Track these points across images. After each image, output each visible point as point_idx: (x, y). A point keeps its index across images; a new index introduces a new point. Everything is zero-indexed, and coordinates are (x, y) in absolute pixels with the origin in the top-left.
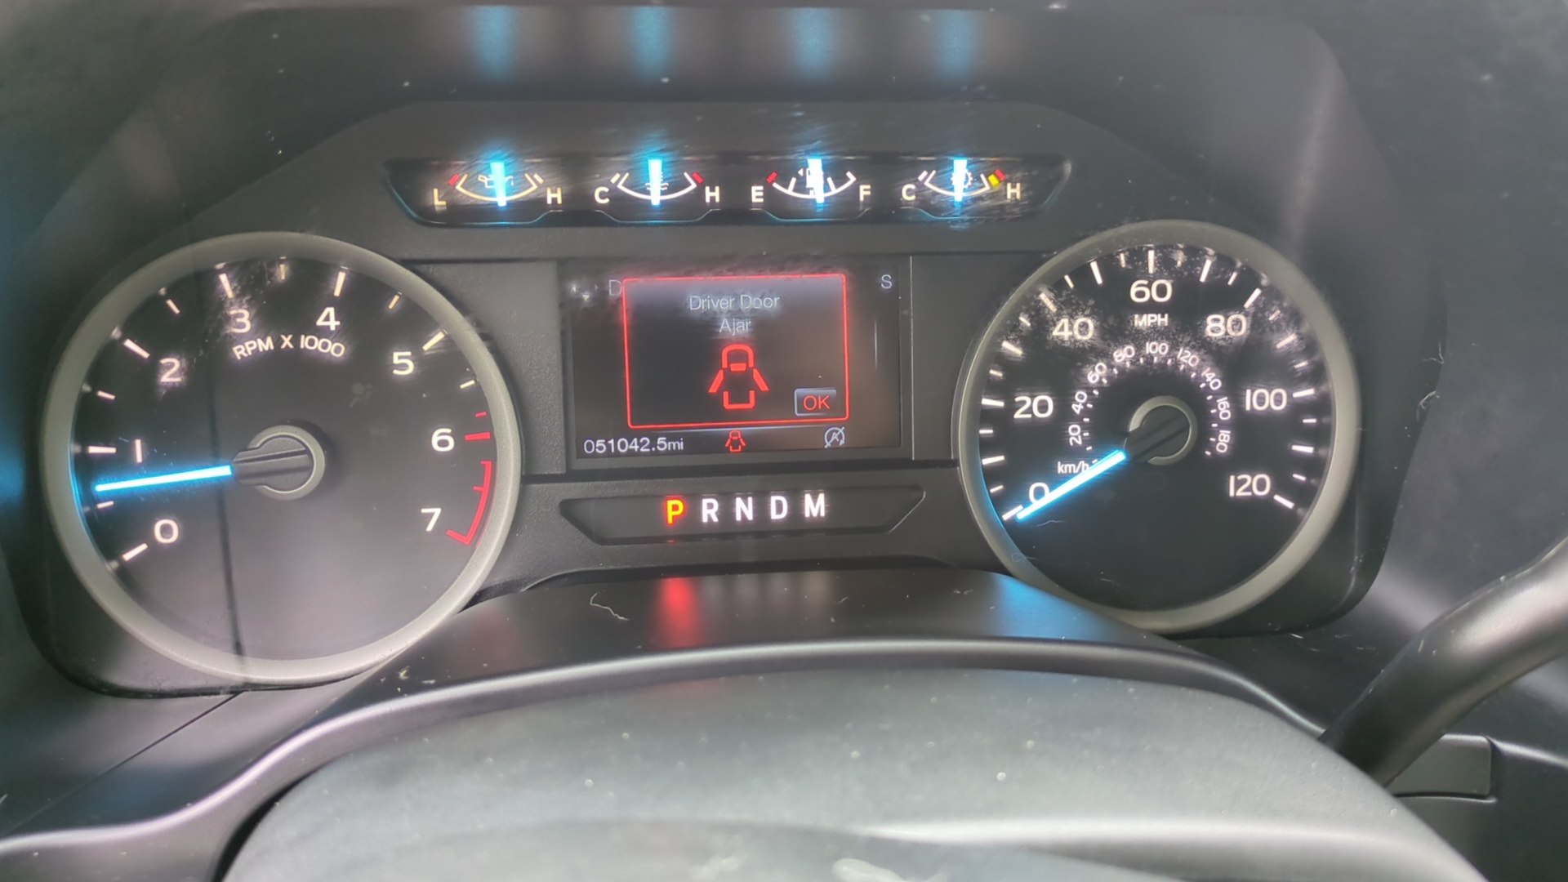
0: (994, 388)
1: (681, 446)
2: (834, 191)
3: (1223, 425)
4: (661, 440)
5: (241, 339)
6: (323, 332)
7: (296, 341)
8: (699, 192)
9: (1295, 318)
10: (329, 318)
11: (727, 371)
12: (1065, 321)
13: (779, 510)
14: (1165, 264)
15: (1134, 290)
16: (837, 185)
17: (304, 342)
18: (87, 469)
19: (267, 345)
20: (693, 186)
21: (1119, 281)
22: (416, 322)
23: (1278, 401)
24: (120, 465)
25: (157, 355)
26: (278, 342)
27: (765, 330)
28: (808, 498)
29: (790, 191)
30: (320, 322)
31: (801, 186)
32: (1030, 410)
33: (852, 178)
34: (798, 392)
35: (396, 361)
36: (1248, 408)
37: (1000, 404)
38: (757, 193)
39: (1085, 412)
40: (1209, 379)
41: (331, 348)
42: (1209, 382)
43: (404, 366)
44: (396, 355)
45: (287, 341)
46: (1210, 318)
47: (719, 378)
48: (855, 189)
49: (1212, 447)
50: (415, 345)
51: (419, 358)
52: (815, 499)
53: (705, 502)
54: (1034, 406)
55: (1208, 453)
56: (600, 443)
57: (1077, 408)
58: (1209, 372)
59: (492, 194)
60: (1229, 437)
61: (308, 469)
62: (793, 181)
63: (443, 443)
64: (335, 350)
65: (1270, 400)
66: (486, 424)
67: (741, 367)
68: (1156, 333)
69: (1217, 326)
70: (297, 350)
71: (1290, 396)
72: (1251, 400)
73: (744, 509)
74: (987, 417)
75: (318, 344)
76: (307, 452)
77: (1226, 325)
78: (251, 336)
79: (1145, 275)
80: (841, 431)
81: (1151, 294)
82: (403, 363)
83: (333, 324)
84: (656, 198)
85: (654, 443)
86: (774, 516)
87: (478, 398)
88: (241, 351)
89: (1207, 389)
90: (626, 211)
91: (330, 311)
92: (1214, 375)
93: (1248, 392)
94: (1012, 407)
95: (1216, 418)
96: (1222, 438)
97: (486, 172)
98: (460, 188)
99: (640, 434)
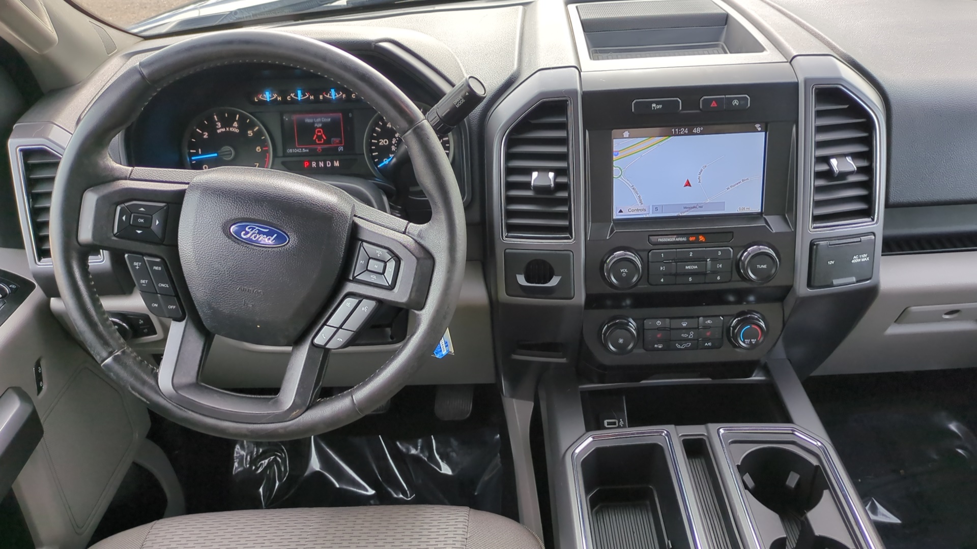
0: (375, 138)
1: (308, 151)
2: (337, 96)
4: (303, 149)
5: (219, 129)
6: (234, 127)
7: (229, 129)
8: (309, 97)
10: (235, 124)
11: (317, 135)
13: (329, 164)
16: (338, 94)
17: (231, 129)
18: (191, 155)
19: (224, 130)
20: (308, 96)
22: (252, 125)
24: (197, 154)
25: (203, 132)
26: (226, 129)
27: (325, 126)
28: (335, 162)
29: (328, 96)
30: (234, 125)
31: (330, 95)
32: (383, 143)
33: (341, 93)
34: (332, 139)
37: (376, 141)
38: (321, 97)
39: (395, 143)
43: (250, 134)
44: (248, 132)
47: (315, 136)
48: (342, 95)
50: (252, 130)
51: (253, 132)
52: (336, 162)
53: (313, 162)
54: (384, 142)
56: (291, 150)
57: (393, 142)
59: (266, 98)
61: (231, 154)
62: (329, 94)
63: (259, 150)
64: (237, 131)
66: (267, 146)
67: (319, 134)
70: (229, 131)
73: (321, 164)
74: (374, 144)
75: (233, 130)
76: (231, 151)
78: (221, 128)
80: (342, 147)
82: (250, 133)
83: (236, 125)
84: (299, 99)
85: (302, 150)
86: (328, 166)
87: (265, 140)
88: (219, 131)
90: (294, 102)
91: (236, 123)
94: (379, 142)
97: (265, 94)
98: (260, 97)
99: (299, 148)
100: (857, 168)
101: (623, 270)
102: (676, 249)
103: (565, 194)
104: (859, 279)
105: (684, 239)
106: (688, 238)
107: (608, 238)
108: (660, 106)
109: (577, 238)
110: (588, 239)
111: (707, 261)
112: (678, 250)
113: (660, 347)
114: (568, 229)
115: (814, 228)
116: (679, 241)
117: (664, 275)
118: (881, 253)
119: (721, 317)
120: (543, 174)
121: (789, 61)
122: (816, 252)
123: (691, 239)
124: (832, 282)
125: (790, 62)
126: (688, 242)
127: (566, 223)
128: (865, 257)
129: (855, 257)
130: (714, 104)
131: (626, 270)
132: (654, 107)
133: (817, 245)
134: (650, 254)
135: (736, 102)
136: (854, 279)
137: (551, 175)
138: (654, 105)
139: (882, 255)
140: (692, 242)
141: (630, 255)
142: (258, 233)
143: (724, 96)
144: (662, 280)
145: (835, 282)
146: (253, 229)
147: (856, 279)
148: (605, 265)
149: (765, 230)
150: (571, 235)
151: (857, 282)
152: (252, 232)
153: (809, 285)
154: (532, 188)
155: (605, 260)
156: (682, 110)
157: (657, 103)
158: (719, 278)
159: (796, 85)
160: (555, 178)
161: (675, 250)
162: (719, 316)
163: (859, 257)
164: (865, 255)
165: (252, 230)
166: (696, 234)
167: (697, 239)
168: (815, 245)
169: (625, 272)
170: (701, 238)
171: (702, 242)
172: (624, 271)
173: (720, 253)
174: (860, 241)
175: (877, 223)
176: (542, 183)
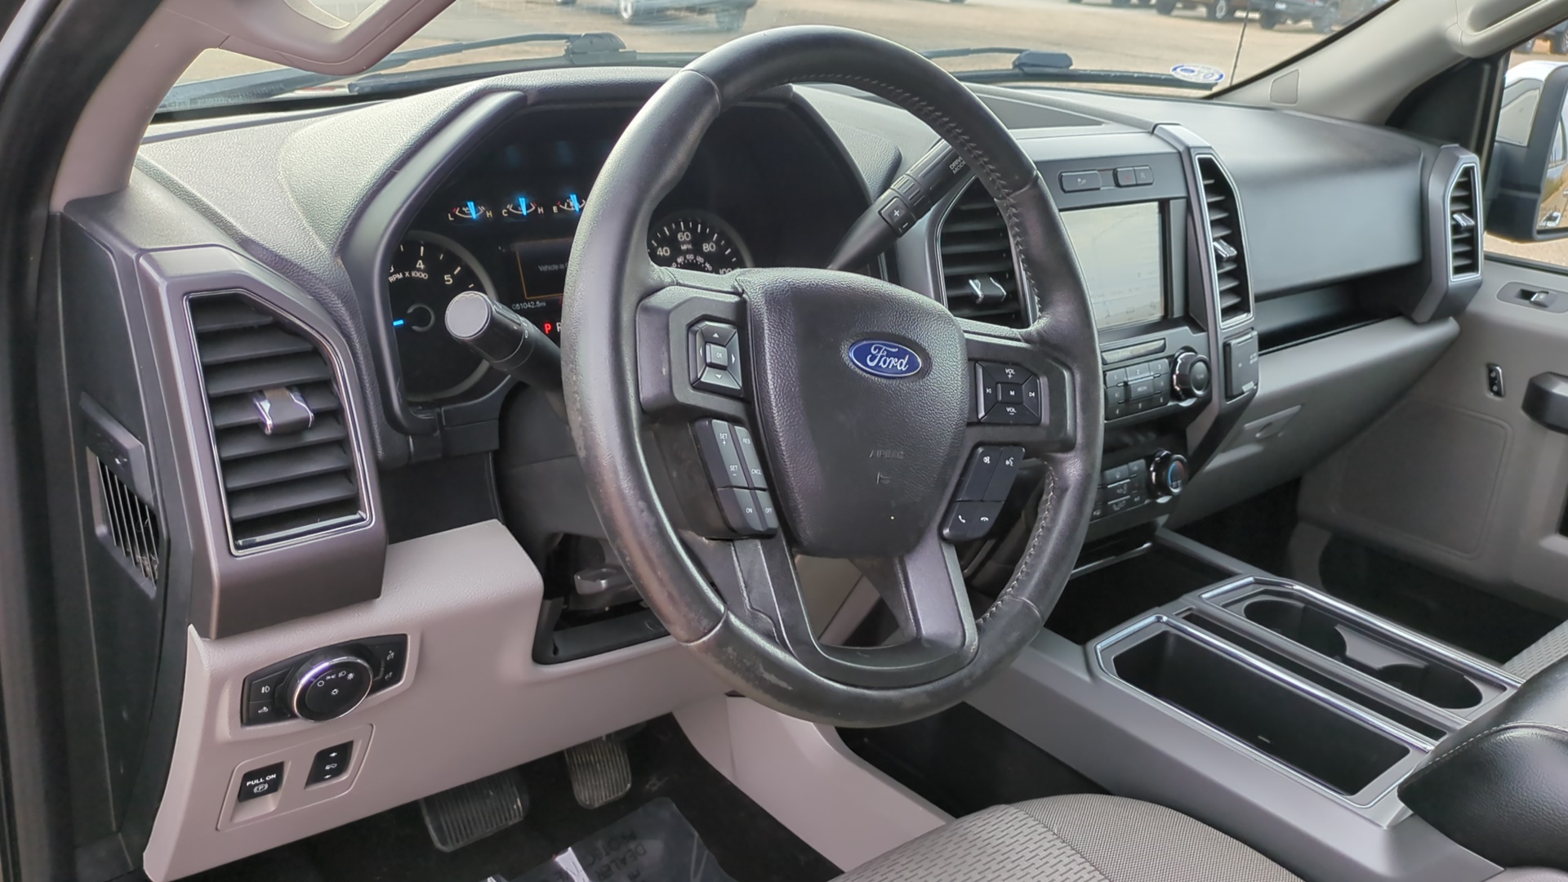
1: (544, 304)
4: (538, 303)
5: (391, 275)
6: (419, 270)
7: (410, 274)
8: (536, 210)
9: (729, 244)
10: (420, 264)
12: (660, 249)
14: (686, 226)
15: (679, 236)
16: (580, 205)
17: (413, 274)
19: (400, 276)
20: (534, 208)
21: (674, 234)
26: (404, 275)
29: (565, 208)
30: (418, 266)
31: (569, 206)
35: (446, 279)
38: (555, 209)
40: (708, 266)
41: (423, 275)
42: (708, 268)
43: (449, 281)
44: (445, 277)
45: (407, 274)
46: (704, 245)
50: (451, 273)
51: (453, 277)
56: (518, 305)
58: (707, 264)
59: (470, 214)
61: (430, 318)
62: (566, 204)
64: (424, 276)
68: (688, 251)
69: (706, 247)
70: (411, 277)
72: (722, 272)
75: (418, 274)
76: (427, 311)
77: (709, 247)
78: (394, 273)
79: (681, 231)
81: (684, 238)
82: (449, 279)
83: (422, 266)
84: (525, 213)
85: (535, 304)
88: (391, 279)
89: (708, 270)
90: (513, 218)
91: (420, 261)
93: (720, 270)
97: (466, 206)
98: (457, 213)
99: (530, 301)
100: (1235, 252)
102: (1125, 367)
108: (1084, 181)
113: (1098, 513)
115: (1223, 325)
120: (984, 281)
121: (1151, 130)
122: (1229, 353)
125: (1153, 132)
132: (1080, 182)
133: (1228, 346)
135: (1143, 175)
136: (1249, 385)
137: (993, 281)
142: (887, 356)
143: (1133, 169)
144: (1118, 411)
145: (1244, 388)
146: (880, 349)
152: (879, 355)
153: (1226, 397)
154: (979, 302)
156: (1102, 186)
157: (1082, 177)
163: (1250, 358)
165: (879, 352)
168: (1226, 346)
173: (1160, 366)
174: (1251, 338)
175: (1253, 316)
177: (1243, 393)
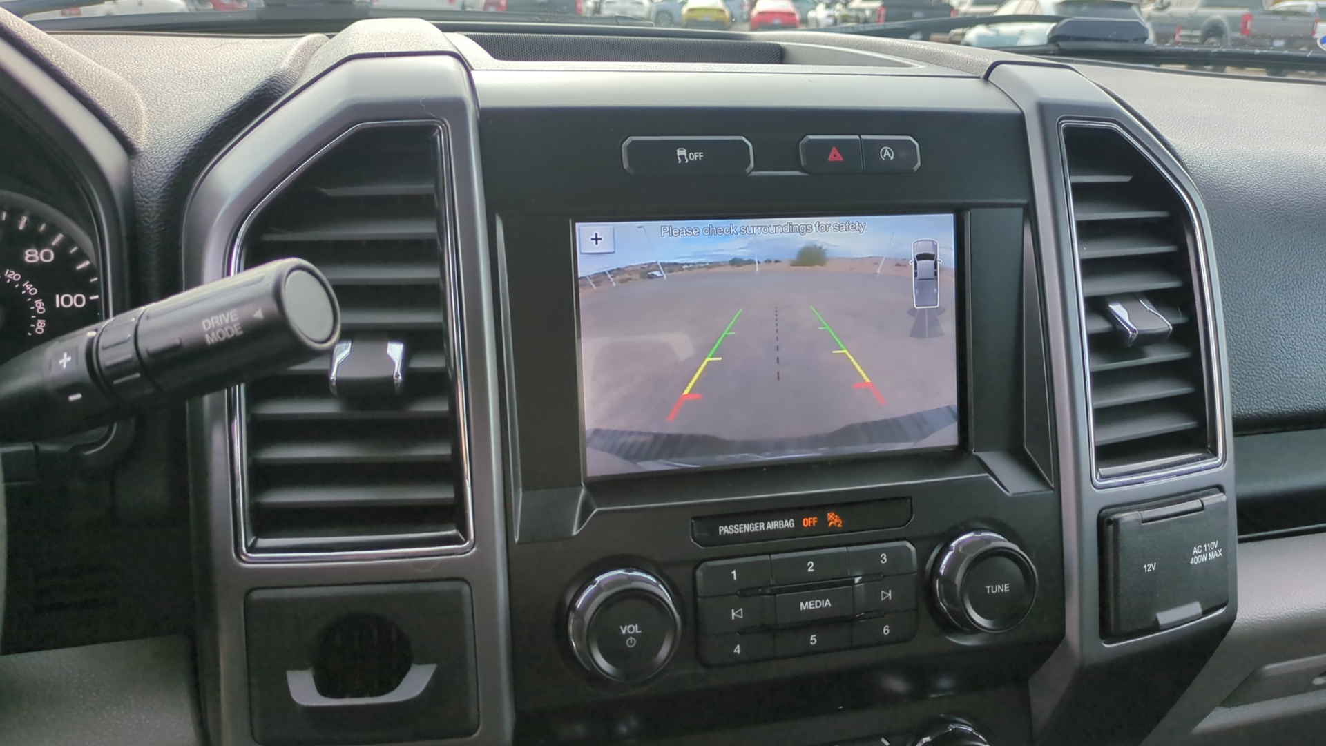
3: (40, 317)
23: (79, 300)
36: (58, 306)
40: (28, 288)
42: (28, 290)
46: (27, 252)
49: (32, 330)
55: (30, 334)
58: (28, 284)
60: (44, 324)
65: (73, 301)
69: (32, 256)
71: (87, 300)
72: (59, 301)
77: (39, 255)
89: (27, 295)
92: (31, 285)
93: (57, 296)
95: (34, 312)
96: (39, 324)
100: (1173, 325)
101: (627, 628)
102: (770, 554)
103: (438, 407)
104: (1206, 608)
105: (788, 524)
106: (798, 523)
107: (575, 532)
108: (696, 156)
109: (483, 538)
110: (516, 540)
111: (852, 583)
112: (774, 557)
114: (452, 513)
115: (1103, 477)
116: (777, 531)
117: (743, 631)
118: (1237, 537)
119: (883, 741)
120: (367, 347)
121: (983, 75)
122: (1116, 541)
123: (808, 522)
124: (1156, 621)
125: (986, 78)
126: (798, 531)
127: (446, 494)
128: (1215, 549)
129: (1196, 551)
130: (835, 156)
131: (636, 629)
132: (682, 157)
133: (1116, 523)
134: (699, 573)
135: (887, 153)
136: (1195, 608)
137: (395, 351)
138: (681, 152)
139: (1241, 541)
140: (811, 532)
141: (645, 580)
143: (857, 137)
144: (738, 650)
145: (1164, 618)
147: (1202, 607)
148: (572, 615)
149: (990, 490)
150: (463, 528)
151: (1205, 613)
153: (1106, 633)
154: (334, 391)
155: (568, 601)
156: (754, 169)
157: (691, 147)
158: (886, 630)
159: (1019, 119)
160: (407, 357)
161: (767, 557)
162: (879, 737)
163: (1203, 548)
164: (1213, 543)
166: (819, 506)
167: (823, 521)
168: (1110, 522)
169: (635, 635)
170: (833, 519)
171: (834, 530)
172: (630, 630)
173: (884, 558)
174: (1202, 509)
175: (1224, 461)
176: (365, 370)
177: (1156, 627)
